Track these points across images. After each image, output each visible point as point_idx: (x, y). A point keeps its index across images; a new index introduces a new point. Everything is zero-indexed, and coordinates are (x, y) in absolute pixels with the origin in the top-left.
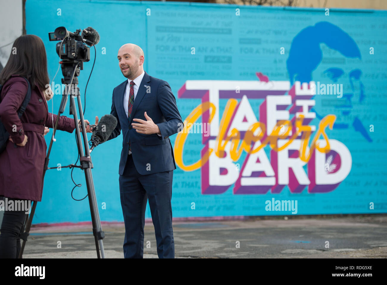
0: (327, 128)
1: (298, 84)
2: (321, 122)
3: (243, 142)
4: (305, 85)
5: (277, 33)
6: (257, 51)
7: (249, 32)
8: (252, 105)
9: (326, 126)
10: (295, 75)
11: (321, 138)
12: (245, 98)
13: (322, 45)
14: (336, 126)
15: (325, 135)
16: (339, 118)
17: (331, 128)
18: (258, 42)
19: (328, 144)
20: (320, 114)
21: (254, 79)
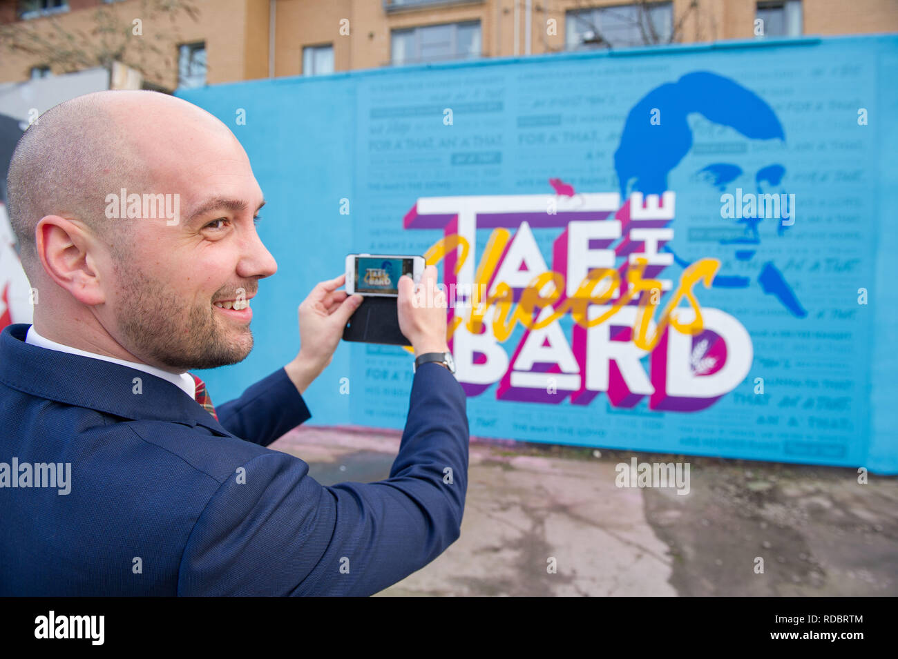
0: (700, 285)
1: (636, 198)
2: (686, 273)
3: (518, 307)
4: (653, 200)
5: (594, 101)
6: (553, 139)
7: (537, 104)
8: (538, 240)
9: (696, 281)
10: (632, 181)
11: (685, 304)
12: (525, 226)
13: (694, 119)
14: (719, 282)
15: (692, 298)
16: (726, 265)
17: (708, 284)
18: (555, 121)
19: (699, 318)
20: (684, 257)
21: (545, 192)
